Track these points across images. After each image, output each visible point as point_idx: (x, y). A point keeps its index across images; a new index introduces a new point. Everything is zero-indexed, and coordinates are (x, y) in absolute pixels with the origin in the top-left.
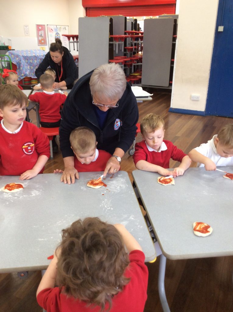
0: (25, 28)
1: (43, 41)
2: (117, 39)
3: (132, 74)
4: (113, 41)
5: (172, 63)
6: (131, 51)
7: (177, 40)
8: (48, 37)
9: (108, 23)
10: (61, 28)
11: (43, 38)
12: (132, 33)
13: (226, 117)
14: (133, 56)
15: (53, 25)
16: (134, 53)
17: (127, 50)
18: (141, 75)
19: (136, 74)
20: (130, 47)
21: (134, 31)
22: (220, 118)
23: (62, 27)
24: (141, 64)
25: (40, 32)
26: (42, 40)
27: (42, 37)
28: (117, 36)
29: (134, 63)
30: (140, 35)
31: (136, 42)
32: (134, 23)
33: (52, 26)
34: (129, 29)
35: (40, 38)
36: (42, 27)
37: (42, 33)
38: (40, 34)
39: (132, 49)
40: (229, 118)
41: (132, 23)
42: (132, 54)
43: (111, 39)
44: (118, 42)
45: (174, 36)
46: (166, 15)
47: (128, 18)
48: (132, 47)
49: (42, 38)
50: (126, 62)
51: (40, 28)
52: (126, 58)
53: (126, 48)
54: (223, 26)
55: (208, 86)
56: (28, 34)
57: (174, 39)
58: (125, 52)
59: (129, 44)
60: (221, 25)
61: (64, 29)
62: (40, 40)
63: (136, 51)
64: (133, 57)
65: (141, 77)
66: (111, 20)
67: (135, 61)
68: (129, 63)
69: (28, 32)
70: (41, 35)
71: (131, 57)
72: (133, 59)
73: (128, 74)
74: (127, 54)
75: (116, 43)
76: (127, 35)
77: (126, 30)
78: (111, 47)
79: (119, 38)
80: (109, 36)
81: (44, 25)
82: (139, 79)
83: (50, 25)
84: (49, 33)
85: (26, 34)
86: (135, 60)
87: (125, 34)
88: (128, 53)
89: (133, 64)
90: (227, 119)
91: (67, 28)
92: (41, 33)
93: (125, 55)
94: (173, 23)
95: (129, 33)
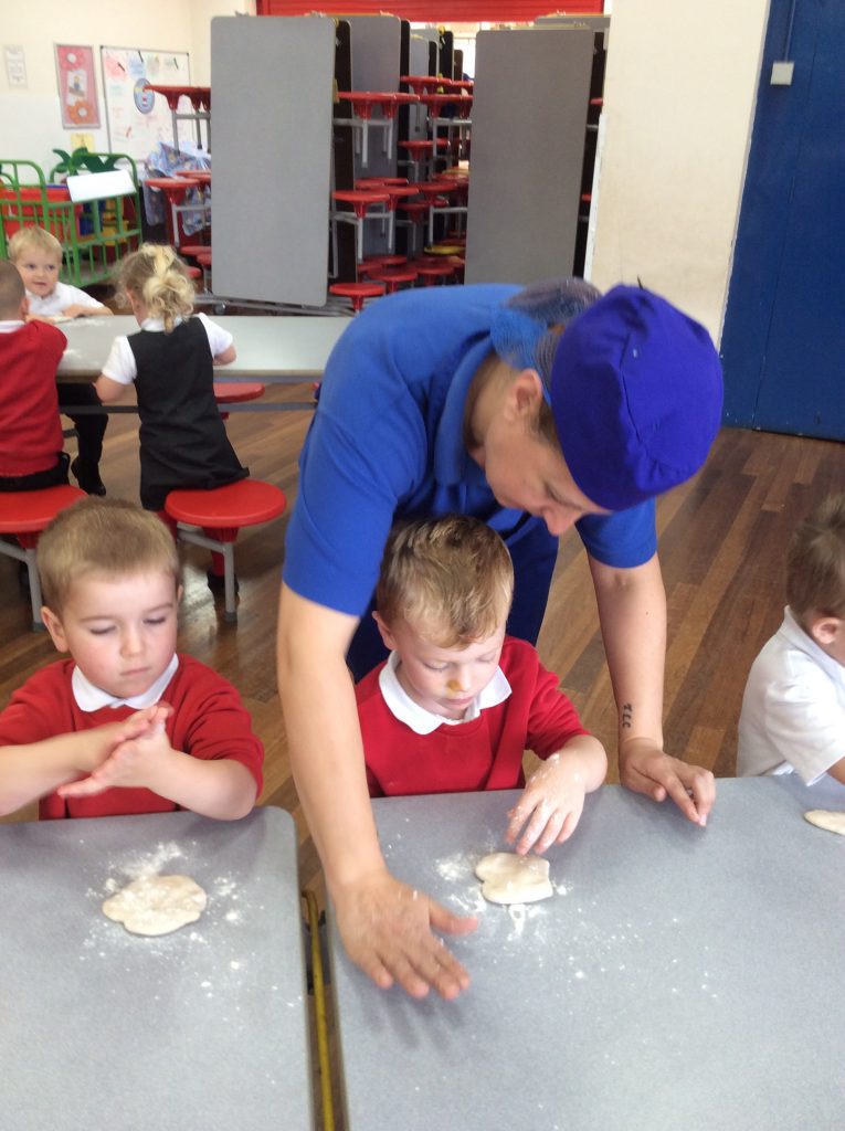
0: (10, 56)
1: (83, 112)
2: (365, 107)
3: (429, 248)
4: (350, 117)
5: (584, 208)
6: (427, 159)
7: (603, 118)
8: (105, 97)
9: (330, 43)
10: (157, 60)
11: (86, 98)
12: (432, 87)
13: (792, 435)
14: (432, 175)
15: (124, 49)
16: (441, 166)
17: (410, 154)
18: (462, 255)
19: (446, 250)
20: (422, 143)
21: (439, 77)
22: (768, 438)
23: (162, 57)
24: (463, 209)
25: (71, 76)
26: (79, 105)
27: (82, 94)
28: (368, 95)
29: (436, 206)
30: (465, 93)
31: (445, 121)
32: (439, 45)
33: (123, 53)
34: (419, 69)
35: (72, 100)
36: (79, 56)
37: (81, 78)
38: (71, 83)
39: (429, 149)
40: (805, 437)
41: (432, 45)
42: (431, 170)
43: (341, 109)
44: (369, 117)
45: (595, 101)
46: (564, 15)
47: (414, 26)
48: (428, 143)
49: (81, 99)
50: (403, 199)
51: (71, 58)
52: (405, 185)
53: (404, 143)
54: (789, 60)
55: (725, 309)
56: (22, 81)
57: (594, 113)
58: (402, 163)
59: (417, 129)
60: (782, 59)
61: (168, 64)
62: (69, 107)
63: (446, 158)
64: (433, 180)
65: (462, 261)
66: (343, 31)
67: (440, 197)
68: (418, 206)
69: (20, 75)
70: (77, 86)
71: (427, 180)
72: (433, 188)
73: (414, 248)
74: (410, 170)
75: (363, 125)
76: (412, 94)
77: (407, 74)
78: (341, 140)
79: (374, 102)
80: (334, 96)
81: (90, 49)
82: (456, 269)
83: (115, 48)
84: (109, 81)
85: (15, 82)
86: (442, 193)
87: (404, 87)
88: (412, 166)
89: (433, 210)
90: (797, 443)
91: (182, 60)
92: (76, 77)
93: (403, 172)
94: (591, 51)
95: (419, 85)
